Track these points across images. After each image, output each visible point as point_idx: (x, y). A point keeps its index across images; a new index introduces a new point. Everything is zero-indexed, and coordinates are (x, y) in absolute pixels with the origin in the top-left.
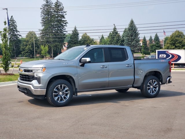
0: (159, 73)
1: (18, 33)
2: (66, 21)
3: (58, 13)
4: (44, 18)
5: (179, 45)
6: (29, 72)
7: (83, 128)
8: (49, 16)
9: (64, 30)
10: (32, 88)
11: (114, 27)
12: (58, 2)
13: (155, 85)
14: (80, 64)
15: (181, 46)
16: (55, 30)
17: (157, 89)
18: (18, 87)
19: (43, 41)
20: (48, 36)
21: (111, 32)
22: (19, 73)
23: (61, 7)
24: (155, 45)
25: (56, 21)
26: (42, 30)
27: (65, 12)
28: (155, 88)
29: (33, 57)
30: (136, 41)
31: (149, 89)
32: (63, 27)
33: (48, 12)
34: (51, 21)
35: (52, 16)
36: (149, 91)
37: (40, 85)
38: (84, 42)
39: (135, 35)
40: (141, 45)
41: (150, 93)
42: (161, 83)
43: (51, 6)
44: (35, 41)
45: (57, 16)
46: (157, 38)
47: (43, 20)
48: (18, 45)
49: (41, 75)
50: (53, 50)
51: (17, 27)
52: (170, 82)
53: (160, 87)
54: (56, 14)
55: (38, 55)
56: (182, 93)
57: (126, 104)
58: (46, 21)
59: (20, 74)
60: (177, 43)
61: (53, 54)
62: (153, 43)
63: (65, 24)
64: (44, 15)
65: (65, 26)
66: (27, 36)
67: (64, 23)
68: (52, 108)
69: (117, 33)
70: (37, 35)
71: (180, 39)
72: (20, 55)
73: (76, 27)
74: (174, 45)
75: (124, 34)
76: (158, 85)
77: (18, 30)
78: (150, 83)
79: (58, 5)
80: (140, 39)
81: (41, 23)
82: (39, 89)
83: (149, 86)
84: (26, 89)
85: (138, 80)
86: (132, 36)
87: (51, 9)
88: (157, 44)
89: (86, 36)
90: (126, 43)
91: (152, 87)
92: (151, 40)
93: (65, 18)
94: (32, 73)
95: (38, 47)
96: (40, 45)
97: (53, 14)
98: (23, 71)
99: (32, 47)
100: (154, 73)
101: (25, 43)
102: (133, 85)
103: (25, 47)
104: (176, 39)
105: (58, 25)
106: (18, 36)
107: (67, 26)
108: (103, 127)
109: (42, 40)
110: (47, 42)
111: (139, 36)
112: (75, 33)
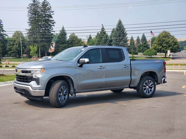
0: (155, 73)
1: (4, 33)
2: (54, 21)
3: (45, 12)
4: (31, 18)
5: (165, 45)
6: (28, 73)
7: (87, 129)
8: (37, 16)
9: (52, 30)
10: (31, 89)
11: (102, 27)
12: (45, 2)
13: (151, 85)
14: (79, 65)
15: (167, 46)
16: (42, 30)
17: (153, 89)
18: (15, 88)
19: (31, 41)
20: (36, 36)
21: (99, 33)
22: (15, 73)
23: (49, 6)
24: (143, 45)
25: (43, 21)
26: (29, 30)
27: (52, 12)
28: (151, 88)
29: (20, 57)
30: (124, 41)
31: (145, 89)
32: (50, 27)
33: (35, 11)
34: (38, 21)
35: (39, 16)
36: (145, 91)
37: (39, 86)
38: (72, 42)
39: (123, 35)
40: (129, 45)
41: (146, 93)
42: (156, 84)
43: (39, 5)
44: (22, 41)
45: (44, 15)
46: (144, 38)
47: (30, 20)
48: (4, 45)
49: (39, 76)
50: (41, 50)
51: (3, 26)
52: (164, 82)
53: (155, 88)
54: (44, 14)
55: (25, 55)
56: (176, 93)
57: (124, 104)
58: (33, 20)
59: (17, 75)
60: (164, 43)
61: (41, 54)
62: (140, 43)
63: (53, 23)
64: (31, 15)
65: (52, 26)
66: (13, 36)
67: (51, 23)
68: (51, 109)
69: (105, 33)
70: (24, 34)
71: (167, 40)
72: (6, 55)
73: (64, 27)
74: (161, 45)
75: (112, 34)
76: (153, 86)
77: (4, 30)
78: (146, 84)
79: (45, 5)
80: (128, 39)
81: (28, 22)
82: (38, 90)
83: (145, 86)
84: (24, 90)
85: (135, 80)
86: (120, 36)
87: (38, 8)
88: (145, 44)
89: (74, 35)
90: (114, 43)
91: (147, 87)
92: (138, 40)
93: (52, 18)
94: (30, 74)
95: (25, 47)
96: (27, 44)
97: (40, 14)
98: (20, 73)
99: (19, 46)
100: (149, 73)
101: (11, 43)
102: (129, 85)
103: (11, 47)
104: (163, 40)
105: (45, 25)
106: (4, 36)
107: (54, 26)
108: (106, 128)
109: (29, 40)
110: (34, 42)
111: (127, 36)
112: (63, 33)
